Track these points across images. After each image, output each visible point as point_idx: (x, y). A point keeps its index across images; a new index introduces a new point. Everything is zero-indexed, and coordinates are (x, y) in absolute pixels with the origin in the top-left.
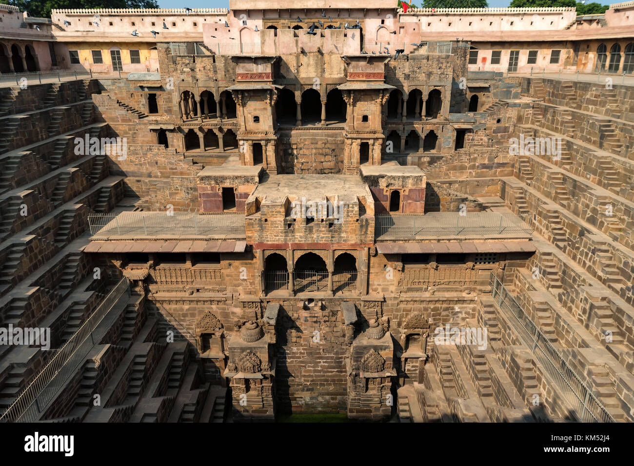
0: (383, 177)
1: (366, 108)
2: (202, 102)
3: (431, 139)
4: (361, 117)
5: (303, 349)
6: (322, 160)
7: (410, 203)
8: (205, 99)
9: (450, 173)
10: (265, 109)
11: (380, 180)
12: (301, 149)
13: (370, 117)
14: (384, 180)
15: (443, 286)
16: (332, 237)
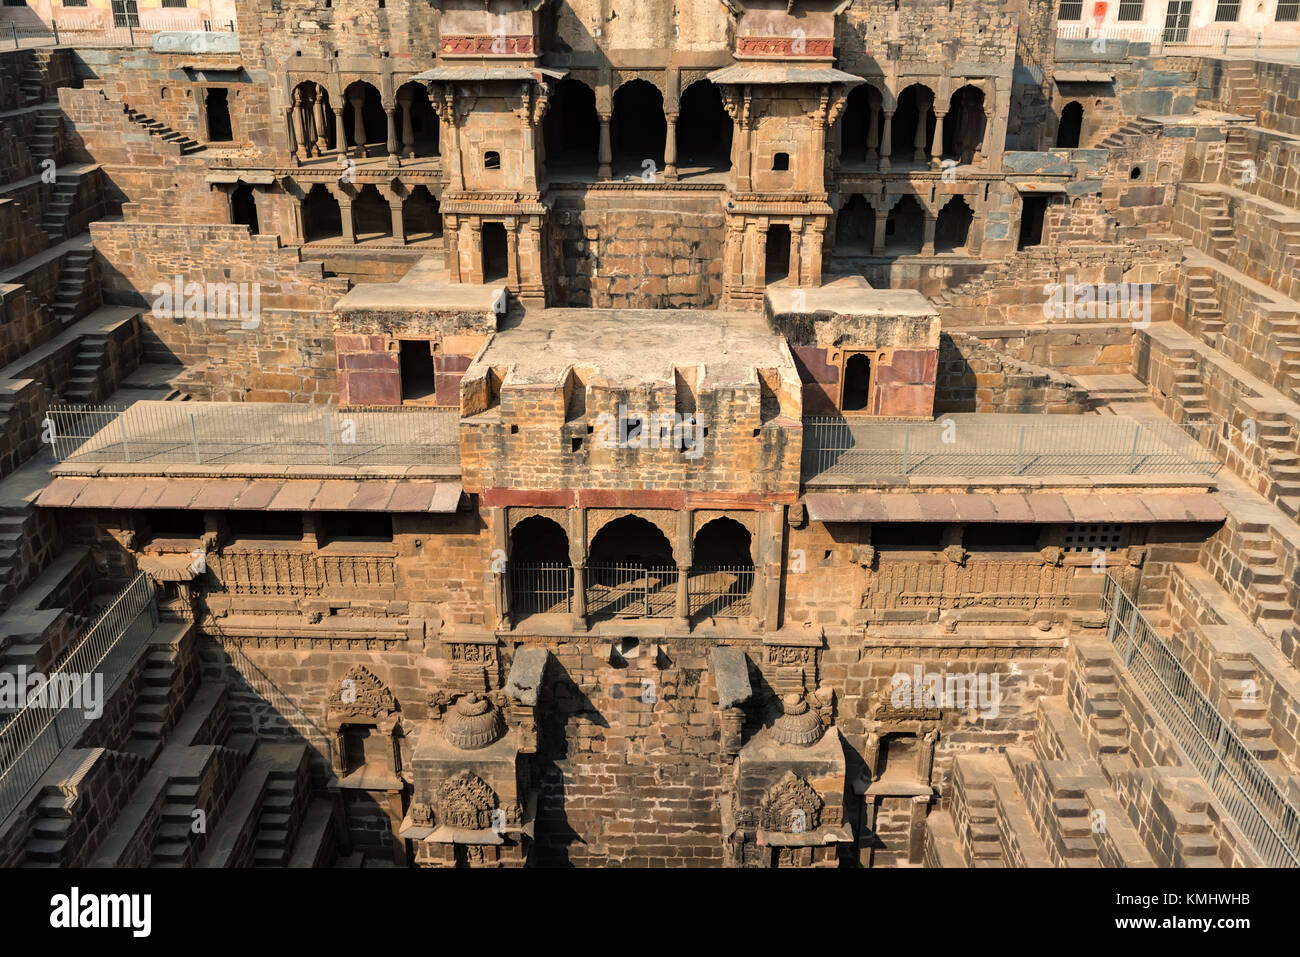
0: (825, 318)
1: (783, 134)
2: (348, 113)
3: (956, 219)
4: (770, 158)
5: (609, 769)
6: (666, 271)
7: (896, 389)
8: (358, 104)
9: (1004, 309)
10: (516, 133)
11: (818, 325)
12: (609, 241)
13: (793, 158)
14: (828, 326)
15: (979, 609)
16: (689, 476)
